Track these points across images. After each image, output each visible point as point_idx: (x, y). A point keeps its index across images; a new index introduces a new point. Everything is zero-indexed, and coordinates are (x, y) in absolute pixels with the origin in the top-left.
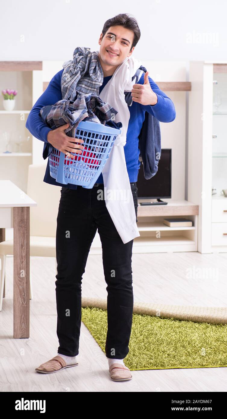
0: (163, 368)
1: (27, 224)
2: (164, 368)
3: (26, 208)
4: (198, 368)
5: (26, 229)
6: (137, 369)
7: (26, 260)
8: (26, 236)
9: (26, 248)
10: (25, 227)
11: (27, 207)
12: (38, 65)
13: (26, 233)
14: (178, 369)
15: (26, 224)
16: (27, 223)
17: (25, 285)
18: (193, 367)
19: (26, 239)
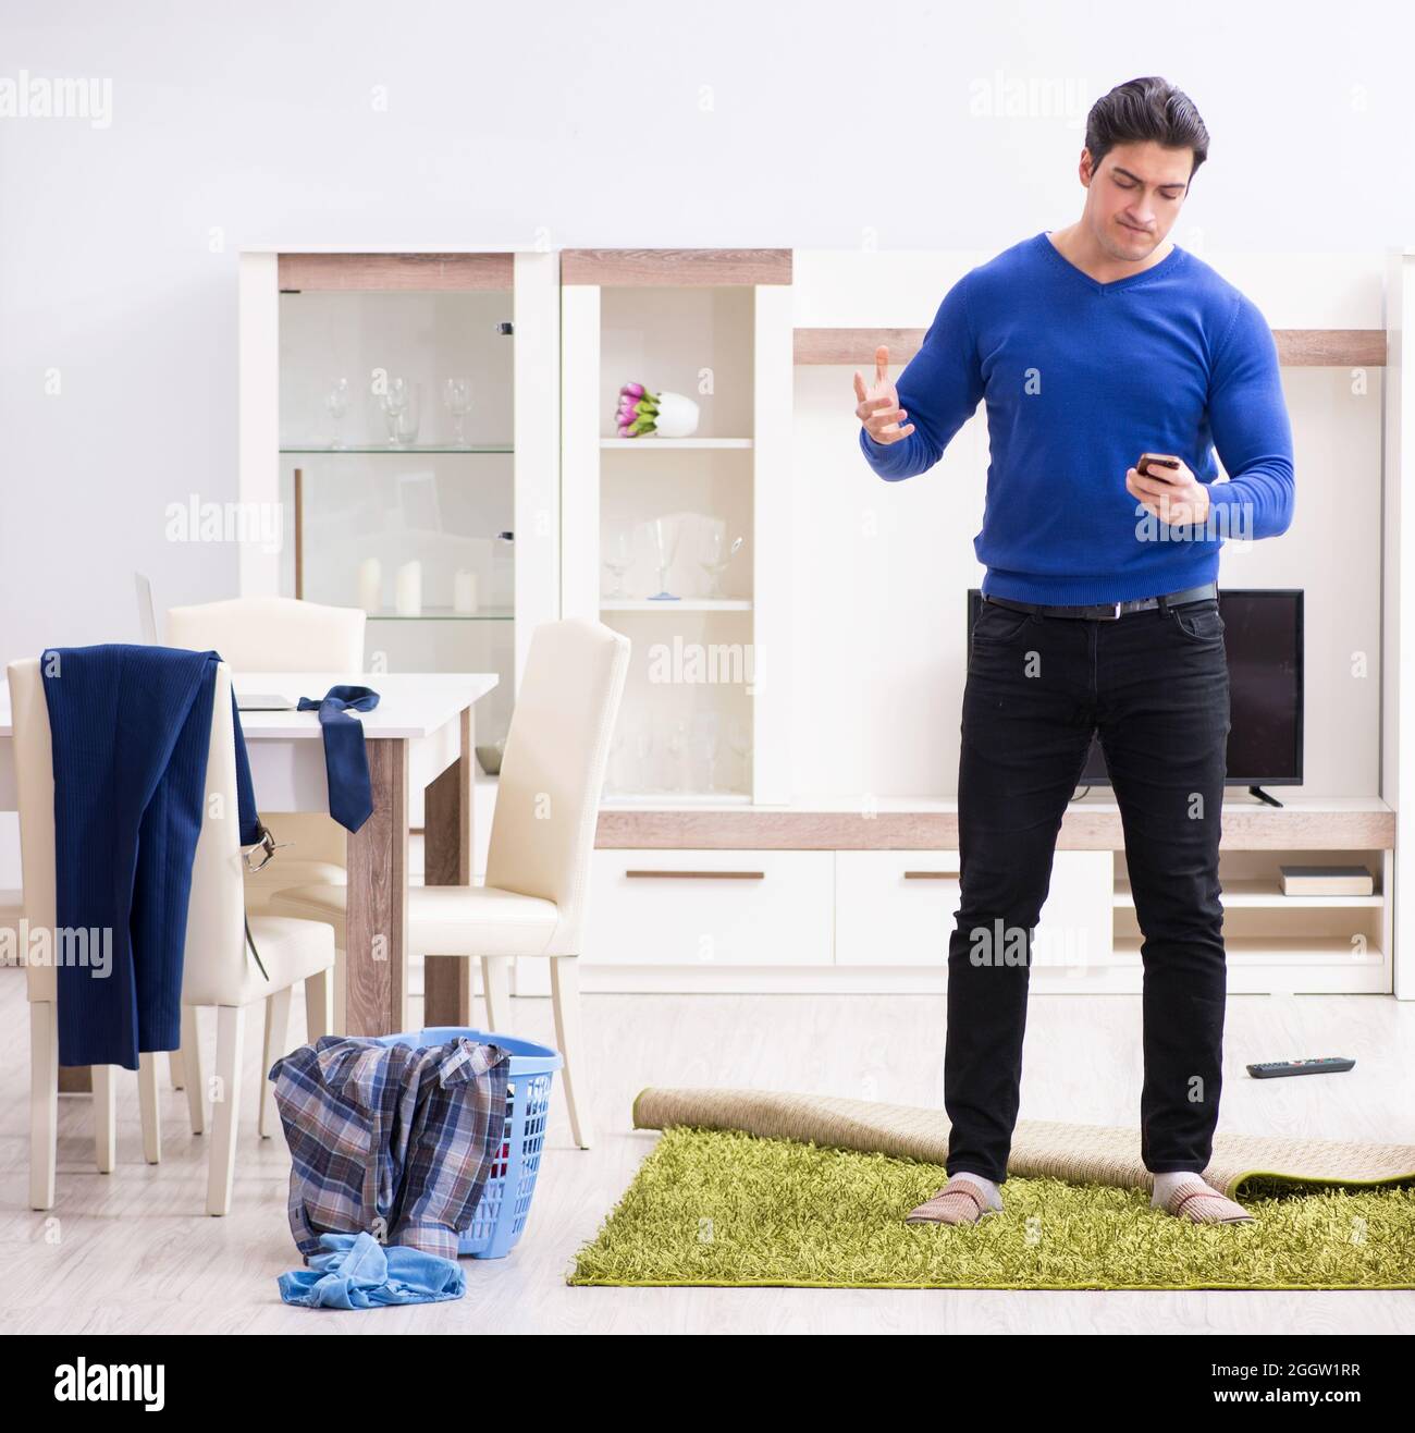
0: (727, 1283)
1: (395, 799)
2: (732, 1283)
3: (390, 744)
4: (850, 1288)
5: (390, 816)
6: (640, 1282)
7: (389, 926)
8: (390, 841)
9: (388, 884)
10: (388, 811)
11: (394, 740)
12: (777, 263)
13: (390, 831)
14: (781, 1289)
15: (390, 799)
16: (395, 795)
17: (385, 1013)
18: (833, 1283)
19: (390, 853)
